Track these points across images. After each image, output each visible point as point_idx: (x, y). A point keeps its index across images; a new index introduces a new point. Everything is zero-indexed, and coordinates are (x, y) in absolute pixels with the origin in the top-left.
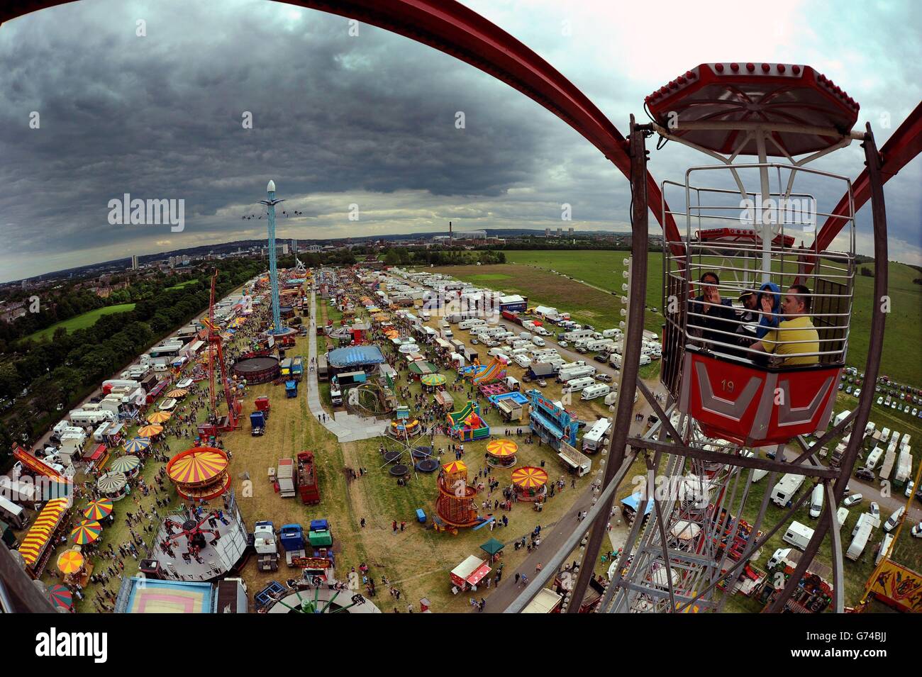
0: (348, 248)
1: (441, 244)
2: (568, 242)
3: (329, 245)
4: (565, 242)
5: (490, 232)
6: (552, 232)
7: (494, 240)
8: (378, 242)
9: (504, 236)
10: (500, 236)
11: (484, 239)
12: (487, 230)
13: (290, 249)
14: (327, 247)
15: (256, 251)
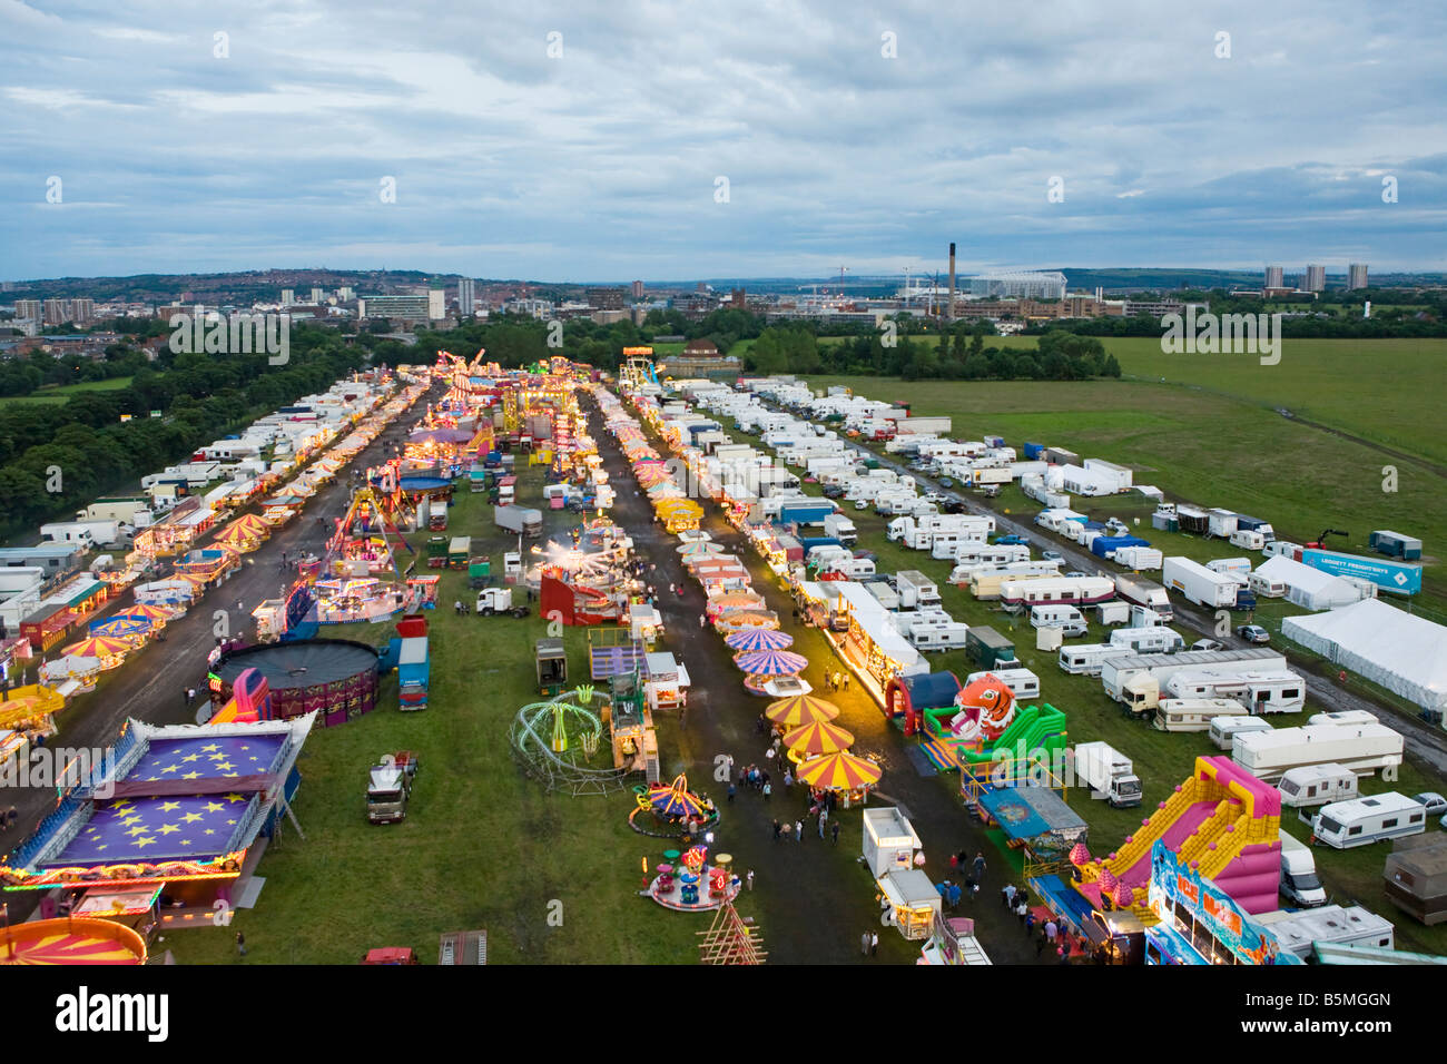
0: (634, 314)
1: (921, 313)
2: (1343, 313)
3: (578, 300)
4: (1332, 313)
5: (1077, 278)
6: (1288, 280)
7: (1089, 305)
8: (729, 298)
9: (1120, 291)
10: (1108, 293)
11: (1056, 301)
12: (1067, 272)
13: (452, 306)
14: (568, 306)
15: (340, 304)
